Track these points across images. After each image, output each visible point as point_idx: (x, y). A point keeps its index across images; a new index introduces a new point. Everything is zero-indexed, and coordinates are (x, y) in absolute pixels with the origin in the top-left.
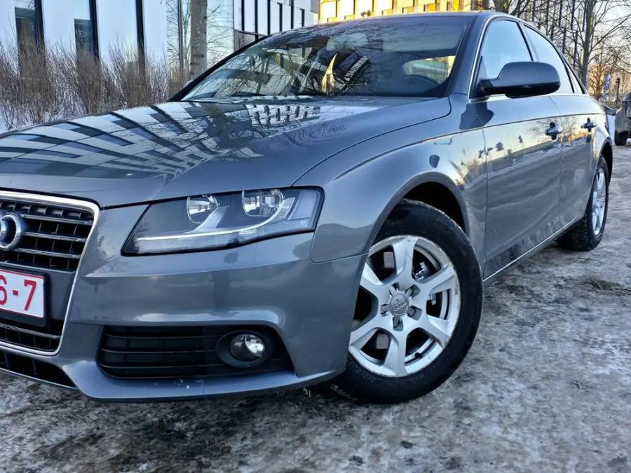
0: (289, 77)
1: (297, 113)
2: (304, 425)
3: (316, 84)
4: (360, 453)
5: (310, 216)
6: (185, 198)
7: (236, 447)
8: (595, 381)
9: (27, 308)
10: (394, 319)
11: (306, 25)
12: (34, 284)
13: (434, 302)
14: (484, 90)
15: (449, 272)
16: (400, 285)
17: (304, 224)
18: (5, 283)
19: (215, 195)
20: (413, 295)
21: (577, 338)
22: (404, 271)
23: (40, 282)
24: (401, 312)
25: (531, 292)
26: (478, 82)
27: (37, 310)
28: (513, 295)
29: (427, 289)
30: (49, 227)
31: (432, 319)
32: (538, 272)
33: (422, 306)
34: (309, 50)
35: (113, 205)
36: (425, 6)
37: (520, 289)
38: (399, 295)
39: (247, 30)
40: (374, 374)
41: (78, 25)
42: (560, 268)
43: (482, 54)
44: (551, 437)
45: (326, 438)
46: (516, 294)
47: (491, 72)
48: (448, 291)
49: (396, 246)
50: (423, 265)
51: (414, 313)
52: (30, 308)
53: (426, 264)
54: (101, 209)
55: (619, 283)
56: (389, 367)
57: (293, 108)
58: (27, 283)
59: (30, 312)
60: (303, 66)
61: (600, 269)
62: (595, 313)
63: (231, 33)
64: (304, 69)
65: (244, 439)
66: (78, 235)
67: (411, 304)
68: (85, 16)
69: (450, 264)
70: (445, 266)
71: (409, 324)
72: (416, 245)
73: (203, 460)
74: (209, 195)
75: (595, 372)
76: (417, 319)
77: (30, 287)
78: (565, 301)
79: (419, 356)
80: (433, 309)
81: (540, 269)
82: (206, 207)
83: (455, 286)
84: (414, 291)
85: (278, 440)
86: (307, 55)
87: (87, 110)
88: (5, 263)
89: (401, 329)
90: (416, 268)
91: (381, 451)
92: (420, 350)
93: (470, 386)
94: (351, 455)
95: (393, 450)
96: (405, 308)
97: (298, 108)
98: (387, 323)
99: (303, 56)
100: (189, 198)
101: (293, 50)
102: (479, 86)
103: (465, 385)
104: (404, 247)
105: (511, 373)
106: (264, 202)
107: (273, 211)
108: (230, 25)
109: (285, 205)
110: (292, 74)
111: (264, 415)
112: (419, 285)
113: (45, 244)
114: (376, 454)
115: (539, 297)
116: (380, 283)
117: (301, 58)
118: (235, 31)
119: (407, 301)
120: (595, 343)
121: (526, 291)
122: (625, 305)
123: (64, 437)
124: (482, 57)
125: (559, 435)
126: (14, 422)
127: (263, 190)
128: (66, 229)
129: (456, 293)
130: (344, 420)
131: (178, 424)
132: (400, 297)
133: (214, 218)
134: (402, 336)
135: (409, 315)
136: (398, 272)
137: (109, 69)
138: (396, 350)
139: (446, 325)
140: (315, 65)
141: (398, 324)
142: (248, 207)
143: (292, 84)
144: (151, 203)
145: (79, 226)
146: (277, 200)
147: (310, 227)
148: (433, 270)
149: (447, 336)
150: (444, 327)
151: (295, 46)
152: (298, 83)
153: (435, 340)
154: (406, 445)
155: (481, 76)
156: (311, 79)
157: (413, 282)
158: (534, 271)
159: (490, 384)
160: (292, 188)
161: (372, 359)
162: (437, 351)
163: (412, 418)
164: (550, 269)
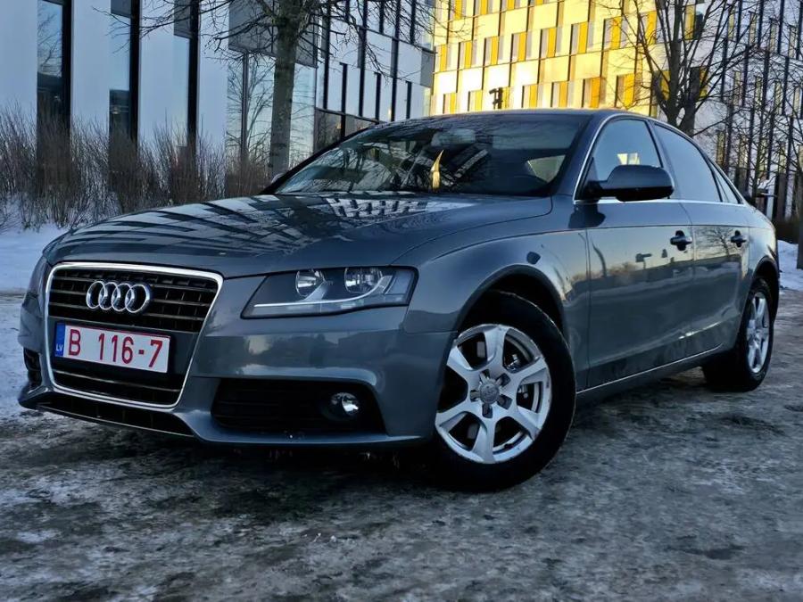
0: (387, 174)
1: (395, 207)
2: (392, 499)
3: (419, 180)
4: (443, 519)
5: (404, 292)
6: (295, 272)
7: (328, 509)
8: (693, 489)
9: (151, 366)
10: (483, 406)
11: (412, 117)
12: (160, 344)
13: (526, 396)
14: (592, 191)
15: (541, 364)
16: (491, 373)
17: (399, 299)
18: (132, 343)
19: (319, 270)
20: (503, 384)
21: (692, 459)
22: (495, 359)
23: (166, 341)
24: (492, 400)
25: (657, 422)
26: (586, 183)
27: (161, 366)
28: (636, 424)
29: (518, 378)
30: (175, 295)
31: (522, 410)
32: (673, 407)
33: (512, 395)
34: (413, 144)
35: (236, 275)
36: (584, 81)
37: (645, 419)
38: (488, 383)
39: (330, 107)
40: (462, 458)
41: (114, 97)
42: (700, 404)
43: (594, 155)
44: (630, 520)
45: (412, 509)
46: (639, 424)
47: (602, 174)
48: (540, 384)
49: (487, 334)
50: (515, 357)
51: (505, 402)
52: (154, 365)
53: (518, 356)
54: (224, 279)
55: (766, 420)
56: (476, 452)
57: (390, 203)
58: (153, 342)
59: (155, 369)
60: (407, 160)
61: (750, 407)
62: (721, 443)
63: (310, 112)
64: (407, 165)
65: (334, 504)
66: (203, 301)
67: (501, 393)
68: (123, 85)
69: (542, 356)
70: (536, 358)
71: (499, 413)
72: (507, 335)
73: (298, 513)
74: (315, 270)
75: (696, 483)
76: (507, 409)
77: (156, 346)
78: (693, 433)
79: (509, 447)
80: (525, 401)
81: (677, 404)
82: (313, 282)
83: (546, 379)
84: (504, 380)
85: (367, 506)
86: (410, 149)
87: (123, 207)
88: (133, 326)
89: (491, 417)
90: (507, 359)
91: (464, 520)
92: (509, 442)
93: (562, 486)
94: (435, 519)
95: (474, 520)
96: (495, 395)
97: (397, 203)
98: (477, 409)
99: (407, 149)
100: (298, 273)
101: (394, 144)
102: (587, 187)
103: (556, 485)
104: (495, 336)
105: (608, 479)
106: (364, 280)
107: (370, 288)
108: (310, 102)
109: (382, 282)
110: (390, 169)
111: (353, 491)
112: (509, 374)
113: (172, 309)
114: (458, 521)
115: (665, 428)
116: (470, 368)
117: (405, 153)
118: (315, 108)
119: (497, 389)
120: (709, 464)
121: (651, 421)
122: (759, 438)
123: (165, 496)
124: (593, 159)
125: (638, 520)
126: (116, 485)
127: (363, 268)
128: (191, 296)
129: (548, 386)
130: (430, 498)
131: (270, 493)
132: (491, 386)
133: (319, 292)
134: (491, 423)
135: (499, 404)
136: (489, 359)
137: (154, 156)
138: (485, 436)
139: (537, 418)
140: (419, 159)
141: (488, 412)
142: (349, 283)
143: (391, 181)
144: (268, 275)
145: (203, 293)
146: (376, 280)
147: (404, 302)
148: (526, 362)
149: (537, 428)
150: (534, 420)
151: (397, 139)
152: (398, 179)
153: (525, 432)
154: (487, 517)
155: (591, 177)
156: (415, 175)
157: (505, 371)
158: (671, 406)
159: (583, 486)
160: (390, 266)
161: (460, 444)
162: (527, 442)
163: (498, 503)
164: (688, 405)
